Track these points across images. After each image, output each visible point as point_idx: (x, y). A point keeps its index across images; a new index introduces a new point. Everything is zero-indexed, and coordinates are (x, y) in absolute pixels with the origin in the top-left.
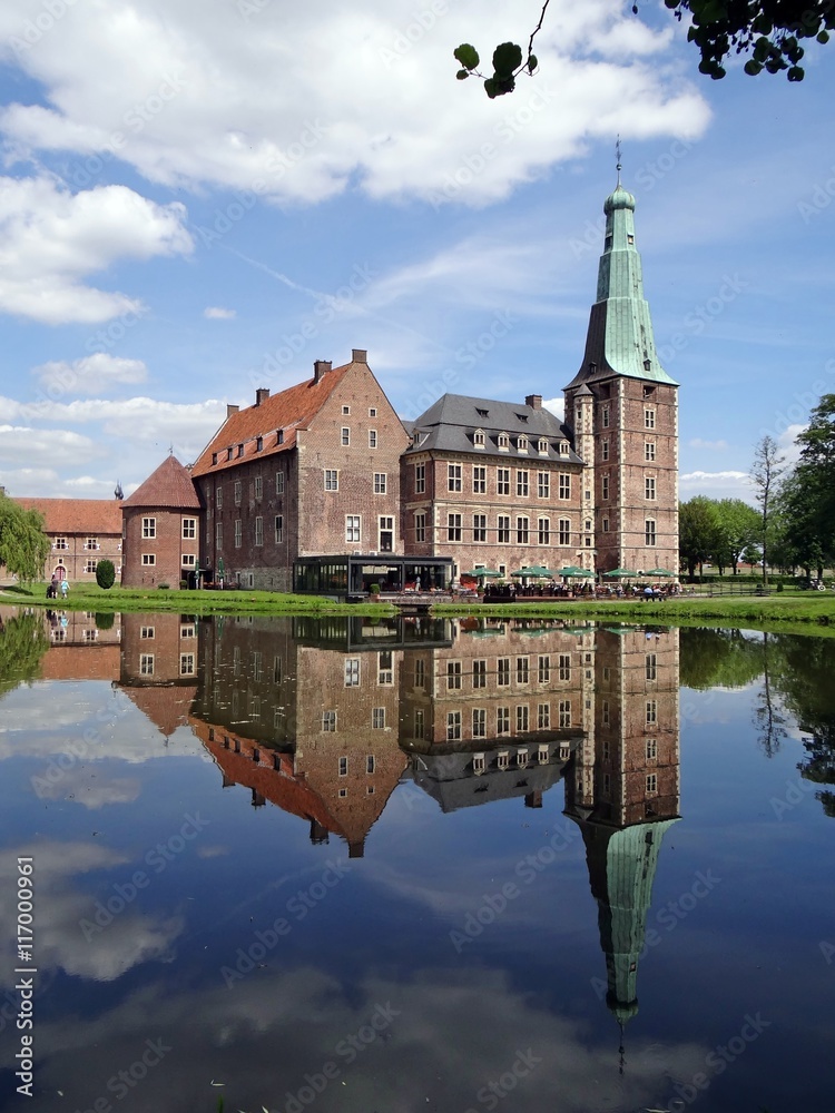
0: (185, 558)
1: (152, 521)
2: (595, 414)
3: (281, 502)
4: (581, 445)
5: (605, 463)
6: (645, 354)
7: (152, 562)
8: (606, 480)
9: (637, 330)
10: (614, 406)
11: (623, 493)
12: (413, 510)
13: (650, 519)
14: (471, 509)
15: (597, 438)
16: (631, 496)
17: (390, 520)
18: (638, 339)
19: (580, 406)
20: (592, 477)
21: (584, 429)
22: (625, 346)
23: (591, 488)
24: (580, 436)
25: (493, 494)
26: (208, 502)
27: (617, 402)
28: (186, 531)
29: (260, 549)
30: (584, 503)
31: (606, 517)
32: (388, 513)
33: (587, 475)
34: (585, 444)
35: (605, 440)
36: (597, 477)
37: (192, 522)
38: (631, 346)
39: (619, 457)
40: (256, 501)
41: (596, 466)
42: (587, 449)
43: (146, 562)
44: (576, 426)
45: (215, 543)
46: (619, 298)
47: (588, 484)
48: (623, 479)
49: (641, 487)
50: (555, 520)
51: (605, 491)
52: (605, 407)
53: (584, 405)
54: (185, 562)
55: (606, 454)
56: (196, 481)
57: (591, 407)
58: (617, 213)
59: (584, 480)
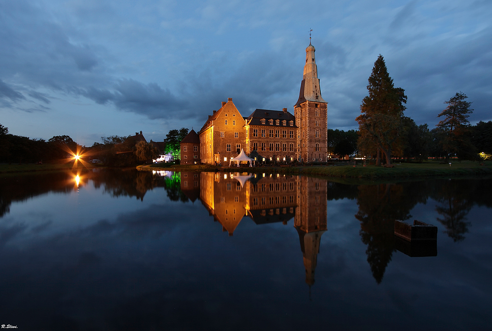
0: (195, 156)
1: (186, 147)
2: (301, 113)
3: (210, 141)
5: (304, 127)
6: (316, 94)
7: (186, 158)
8: (304, 132)
9: (314, 87)
10: (305, 110)
13: (317, 143)
15: (301, 120)
16: (310, 137)
18: (314, 90)
23: (300, 135)
24: (297, 119)
28: (195, 149)
30: (298, 140)
31: (304, 143)
33: (299, 131)
35: (304, 120)
38: (312, 92)
39: (307, 125)
40: (207, 141)
41: (301, 128)
42: (299, 123)
44: (296, 116)
48: (307, 132)
49: (314, 134)
50: (288, 144)
51: (303, 135)
53: (298, 110)
55: (304, 124)
58: (309, 52)
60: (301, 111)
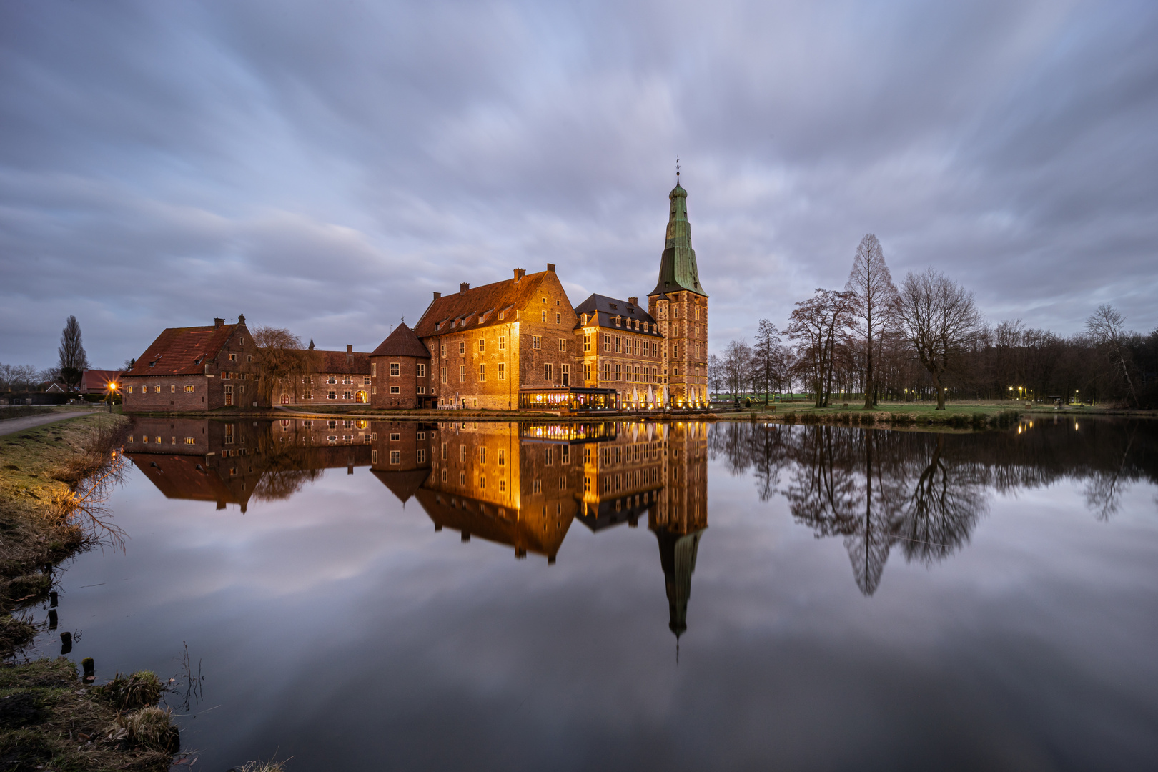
0: (419, 389)
1: (397, 365)
2: (669, 310)
3: (503, 355)
4: (661, 327)
5: (675, 338)
6: (695, 279)
7: (397, 391)
8: (676, 347)
9: (691, 265)
10: (681, 306)
11: (686, 354)
12: (582, 361)
13: (697, 368)
14: (615, 361)
15: (670, 323)
16: (690, 356)
17: (567, 366)
18: (691, 270)
19: (661, 305)
20: (667, 345)
21: (663, 317)
22: (685, 274)
23: (667, 352)
24: (661, 322)
25: (624, 352)
26: (433, 354)
27: (683, 304)
28: (419, 372)
29: (484, 383)
30: (663, 360)
31: (676, 367)
32: (566, 363)
33: (665, 344)
34: (664, 327)
35: (676, 324)
36: (670, 345)
37: (422, 366)
38: (688, 274)
39: (684, 334)
40: (479, 354)
41: (669, 339)
42: (665, 329)
43: (393, 391)
44: (659, 316)
45: (440, 380)
46: (681, 247)
47: (665, 349)
48: (686, 346)
49: (693, 351)
50: (651, 368)
51: (675, 353)
52: (675, 306)
53: (663, 305)
54: (419, 392)
55: (676, 332)
56: (421, 340)
57: (667, 306)
58: (679, 199)
59: (664, 346)
60: (670, 306)
